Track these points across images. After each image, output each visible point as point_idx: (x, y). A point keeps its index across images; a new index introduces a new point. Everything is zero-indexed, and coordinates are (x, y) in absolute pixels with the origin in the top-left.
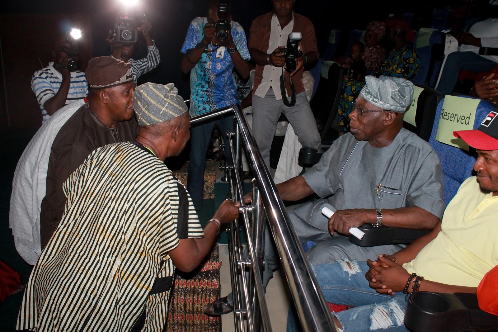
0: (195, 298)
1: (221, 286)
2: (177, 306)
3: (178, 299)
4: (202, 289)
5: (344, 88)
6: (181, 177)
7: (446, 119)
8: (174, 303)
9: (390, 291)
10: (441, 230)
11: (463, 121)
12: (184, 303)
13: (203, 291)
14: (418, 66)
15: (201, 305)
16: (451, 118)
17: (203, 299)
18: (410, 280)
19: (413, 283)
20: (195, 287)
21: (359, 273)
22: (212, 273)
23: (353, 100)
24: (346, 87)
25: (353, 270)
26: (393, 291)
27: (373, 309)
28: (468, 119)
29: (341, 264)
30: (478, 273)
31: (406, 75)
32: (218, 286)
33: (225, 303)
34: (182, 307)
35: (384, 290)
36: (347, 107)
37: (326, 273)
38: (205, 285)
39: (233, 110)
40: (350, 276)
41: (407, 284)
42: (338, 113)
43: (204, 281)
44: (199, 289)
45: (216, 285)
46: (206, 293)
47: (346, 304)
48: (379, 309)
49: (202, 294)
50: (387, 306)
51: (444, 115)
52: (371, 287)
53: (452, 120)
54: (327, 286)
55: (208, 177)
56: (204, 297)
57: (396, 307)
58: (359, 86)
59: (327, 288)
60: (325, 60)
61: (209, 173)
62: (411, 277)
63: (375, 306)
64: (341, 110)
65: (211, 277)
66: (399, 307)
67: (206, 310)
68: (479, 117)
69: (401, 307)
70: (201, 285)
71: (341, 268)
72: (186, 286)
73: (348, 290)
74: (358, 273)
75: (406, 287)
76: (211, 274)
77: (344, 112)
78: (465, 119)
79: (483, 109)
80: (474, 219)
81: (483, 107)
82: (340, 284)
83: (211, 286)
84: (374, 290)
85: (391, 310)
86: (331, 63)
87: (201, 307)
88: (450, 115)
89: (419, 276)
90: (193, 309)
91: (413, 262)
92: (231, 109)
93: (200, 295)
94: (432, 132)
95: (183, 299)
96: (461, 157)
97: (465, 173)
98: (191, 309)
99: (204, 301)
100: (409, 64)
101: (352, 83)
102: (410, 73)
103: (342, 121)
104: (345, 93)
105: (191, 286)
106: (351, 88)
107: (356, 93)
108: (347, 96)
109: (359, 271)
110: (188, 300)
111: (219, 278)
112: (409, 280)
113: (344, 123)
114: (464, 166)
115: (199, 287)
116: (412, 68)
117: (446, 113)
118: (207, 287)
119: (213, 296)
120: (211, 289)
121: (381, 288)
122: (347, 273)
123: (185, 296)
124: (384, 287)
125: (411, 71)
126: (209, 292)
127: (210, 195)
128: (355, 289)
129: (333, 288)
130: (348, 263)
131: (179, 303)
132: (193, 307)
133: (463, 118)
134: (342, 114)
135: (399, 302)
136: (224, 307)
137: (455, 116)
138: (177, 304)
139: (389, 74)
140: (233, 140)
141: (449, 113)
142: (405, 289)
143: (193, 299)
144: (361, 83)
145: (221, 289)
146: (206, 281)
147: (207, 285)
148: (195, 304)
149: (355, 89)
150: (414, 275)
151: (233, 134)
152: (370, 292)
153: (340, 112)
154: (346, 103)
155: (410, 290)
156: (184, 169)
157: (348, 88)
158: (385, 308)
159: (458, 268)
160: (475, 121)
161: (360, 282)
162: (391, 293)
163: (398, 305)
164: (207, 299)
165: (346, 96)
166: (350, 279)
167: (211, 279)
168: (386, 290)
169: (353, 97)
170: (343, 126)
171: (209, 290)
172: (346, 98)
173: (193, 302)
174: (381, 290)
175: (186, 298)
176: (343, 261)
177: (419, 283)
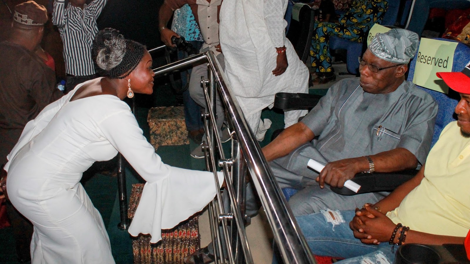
0: (175, 248)
1: (200, 236)
2: (157, 257)
3: (157, 250)
4: (181, 239)
5: (315, 29)
6: (155, 123)
7: (423, 62)
8: (153, 254)
9: (375, 241)
10: (424, 177)
11: (440, 64)
12: (164, 254)
13: (182, 241)
14: (386, 4)
15: (181, 255)
16: (428, 61)
17: (182, 249)
18: (396, 230)
19: (399, 234)
20: (174, 237)
21: (343, 223)
22: (191, 223)
23: (324, 41)
24: (317, 28)
25: (336, 220)
26: (378, 241)
27: (360, 262)
28: (446, 62)
29: (324, 214)
30: (465, 221)
31: (376, 14)
32: (197, 235)
33: (206, 253)
34: (161, 257)
35: (369, 240)
36: (318, 48)
37: (309, 224)
38: (184, 235)
39: (206, 57)
40: (333, 226)
41: (393, 235)
42: (310, 54)
43: (183, 231)
44: (178, 239)
45: (195, 235)
46: (186, 243)
47: (330, 255)
48: (366, 262)
49: (181, 244)
50: (374, 258)
51: (421, 58)
52: (356, 237)
53: (429, 64)
54: (311, 238)
55: (182, 123)
56: (183, 247)
57: (383, 259)
58: (330, 27)
59: (311, 240)
60: (296, 2)
61: (183, 119)
62: (396, 228)
63: (362, 258)
64: (313, 51)
65: (190, 227)
66: (386, 259)
67: (186, 261)
68: (457, 60)
69: (389, 259)
70: (180, 235)
71: (324, 219)
72: (165, 236)
73: (332, 241)
74: (341, 223)
75: (392, 237)
76: (189, 224)
77: (316, 53)
78: (443, 62)
79: (461, 52)
80: (459, 166)
81: (461, 50)
82: (324, 235)
83: (190, 235)
84: (359, 241)
85: (378, 262)
86: (302, 4)
87: (181, 258)
88: (426, 58)
89: (405, 227)
90: (173, 259)
91: (397, 210)
92: (204, 56)
93: (179, 245)
94: (409, 75)
95: (162, 249)
96: (440, 101)
97: (444, 117)
98: (171, 259)
99: (183, 251)
100: (378, 3)
101: (323, 24)
102: (379, 12)
103: (314, 62)
104: (317, 34)
105: (169, 236)
106: (323, 29)
107: (327, 34)
108: (319, 37)
109: (342, 221)
110: (167, 251)
111: (198, 227)
112: (394, 230)
113: (316, 64)
114: (443, 109)
115: (178, 236)
116: (380, 7)
117: (423, 57)
118: (186, 237)
119: (192, 246)
120: (190, 238)
121: (366, 238)
122: (330, 224)
123: (164, 247)
124: (369, 237)
125: (381, 9)
126: (188, 242)
127: (185, 141)
128: (339, 240)
129: (317, 239)
130: (330, 213)
131: (159, 254)
132: (173, 258)
133: (441, 61)
134: (314, 55)
135: (385, 253)
136: (205, 257)
137: (433, 59)
138: (157, 255)
139: (359, 15)
140: (207, 87)
141: (426, 56)
142: (390, 240)
143: (173, 249)
144: (332, 23)
145: (201, 238)
146: (185, 230)
147: (186, 235)
148: (174, 254)
149: (327, 30)
150: (400, 225)
151: (207, 81)
152: (355, 243)
153: (312, 53)
154: (318, 44)
155: (397, 240)
156: (158, 116)
157: (319, 29)
158: (372, 261)
159: (444, 217)
160: (453, 64)
161: (344, 232)
162: (377, 243)
163: (385, 256)
164: (186, 249)
165: (317, 37)
166: (334, 230)
167: (190, 228)
168: (372, 240)
169: (324, 39)
170: (314, 67)
171: (188, 239)
172: (318, 39)
173: (173, 252)
174: (366, 241)
175: (165, 249)
176: (326, 211)
177: (405, 233)
